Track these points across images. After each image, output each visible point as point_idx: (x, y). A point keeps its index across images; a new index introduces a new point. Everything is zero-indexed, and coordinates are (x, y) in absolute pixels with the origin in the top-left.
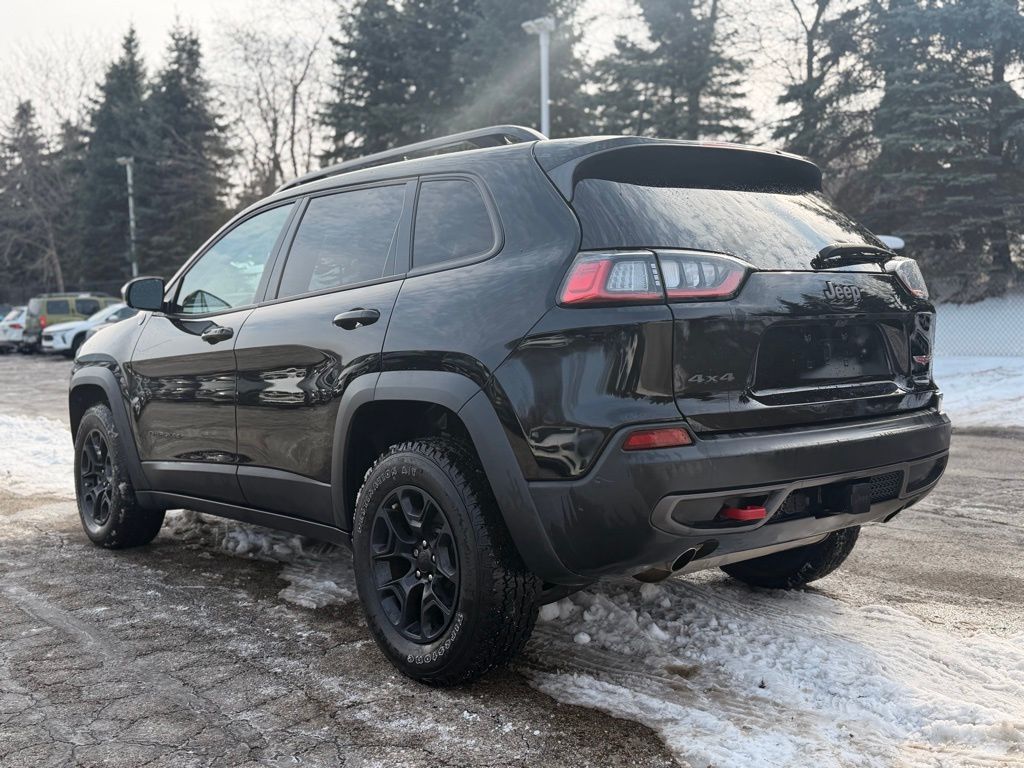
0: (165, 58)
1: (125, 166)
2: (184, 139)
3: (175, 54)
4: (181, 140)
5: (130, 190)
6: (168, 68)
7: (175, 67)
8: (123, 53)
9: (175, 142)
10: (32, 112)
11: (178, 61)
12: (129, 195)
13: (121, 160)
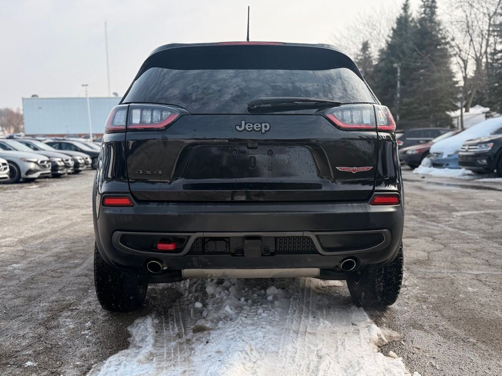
0: (418, 12)
1: (397, 69)
2: (422, 52)
3: (423, 10)
4: (420, 53)
5: (398, 78)
6: (419, 17)
7: (423, 16)
8: (402, 12)
9: (418, 54)
10: (369, 46)
11: (425, 12)
12: (398, 80)
13: (395, 65)
